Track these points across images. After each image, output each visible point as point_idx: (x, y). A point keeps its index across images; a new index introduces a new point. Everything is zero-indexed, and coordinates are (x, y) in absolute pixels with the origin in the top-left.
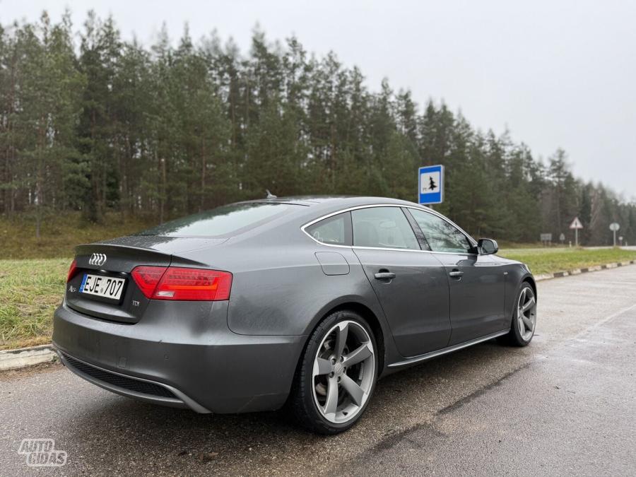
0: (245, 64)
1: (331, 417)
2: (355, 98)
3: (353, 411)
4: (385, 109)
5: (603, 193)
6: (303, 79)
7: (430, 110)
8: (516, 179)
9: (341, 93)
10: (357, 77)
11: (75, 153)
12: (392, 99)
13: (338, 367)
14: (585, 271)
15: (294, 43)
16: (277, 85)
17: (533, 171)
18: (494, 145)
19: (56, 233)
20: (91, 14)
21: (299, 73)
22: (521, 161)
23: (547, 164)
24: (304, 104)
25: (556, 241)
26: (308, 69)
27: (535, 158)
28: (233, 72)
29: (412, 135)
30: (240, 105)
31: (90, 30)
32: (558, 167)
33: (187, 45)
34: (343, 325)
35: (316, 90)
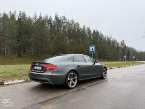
0: (53, 22)
1: (70, 86)
2: (77, 29)
3: (74, 86)
4: (84, 31)
5: (133, 49)
6: (66, 25)
7: (94, 31)
8: (113, 46)
9: (74, 28)
10: (78, 25)
11: (16, 42)
12: (86, 29)
13: (72, 79)
14: (125, 66)
15: (64, 17)
16: (60, 26)
17: (117, 45)
18: (108, 39)
19: (12, 59)
20: (20, 12)
21: (65, 24)
22: (114, 42)
23: (120, 43)
24: (67, 30)
25: (122, 60)
26: (67, 23)
27: (118, 42)
28: (51, 24)
29: (90, 37)
30: (52, 30)
31: (20, 15)
32: (123, 44)
33: (41, 18)
34: (72, 73)
35: (69, 27)
